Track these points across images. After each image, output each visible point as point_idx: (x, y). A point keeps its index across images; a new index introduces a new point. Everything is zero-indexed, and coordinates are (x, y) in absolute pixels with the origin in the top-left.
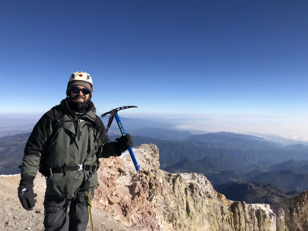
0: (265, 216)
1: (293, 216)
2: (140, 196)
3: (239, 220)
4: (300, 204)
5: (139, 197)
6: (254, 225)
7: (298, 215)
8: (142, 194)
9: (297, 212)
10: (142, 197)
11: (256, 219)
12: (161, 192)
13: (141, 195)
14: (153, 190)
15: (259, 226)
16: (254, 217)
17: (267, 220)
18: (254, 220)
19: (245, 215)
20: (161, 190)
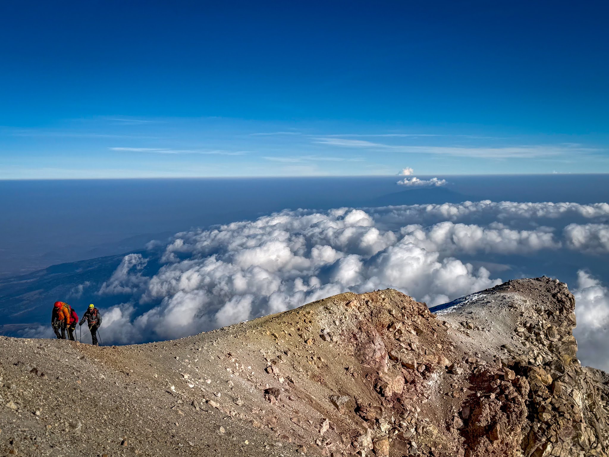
2: (497, 438)
5: (492, 442)
8: (501, 433)
10: (502, 442)
12: (574, 433)
13: (499, 436)
14: (544, 426)
20: (574, 427)
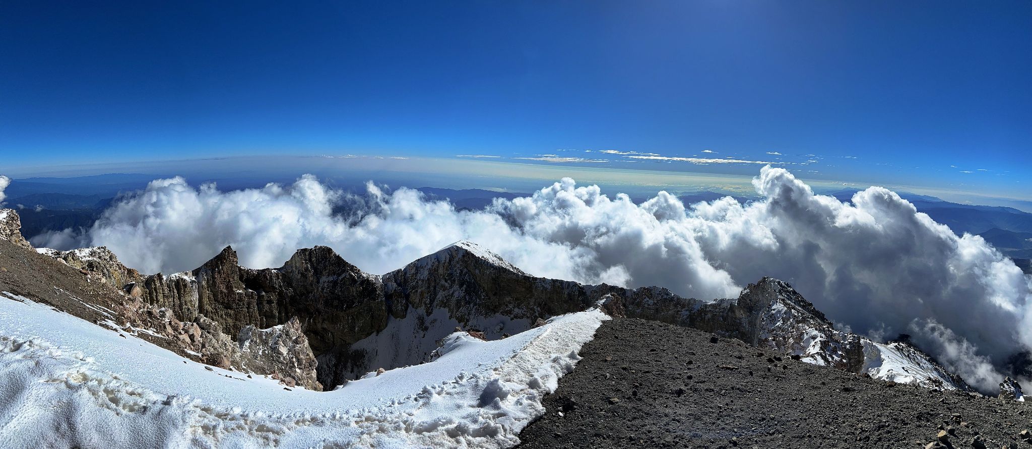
0: (185, 286)
1: (216, 278)
3: (156, 296)
4: (222, 263)
6: (174, 298)
7: (220, 276)
9: (219, 272)
11: (175, 291)
15: (179, 299)
16: (173, 289)
17: (188, 290)
18: (173, 292)
19: (163, 290)
